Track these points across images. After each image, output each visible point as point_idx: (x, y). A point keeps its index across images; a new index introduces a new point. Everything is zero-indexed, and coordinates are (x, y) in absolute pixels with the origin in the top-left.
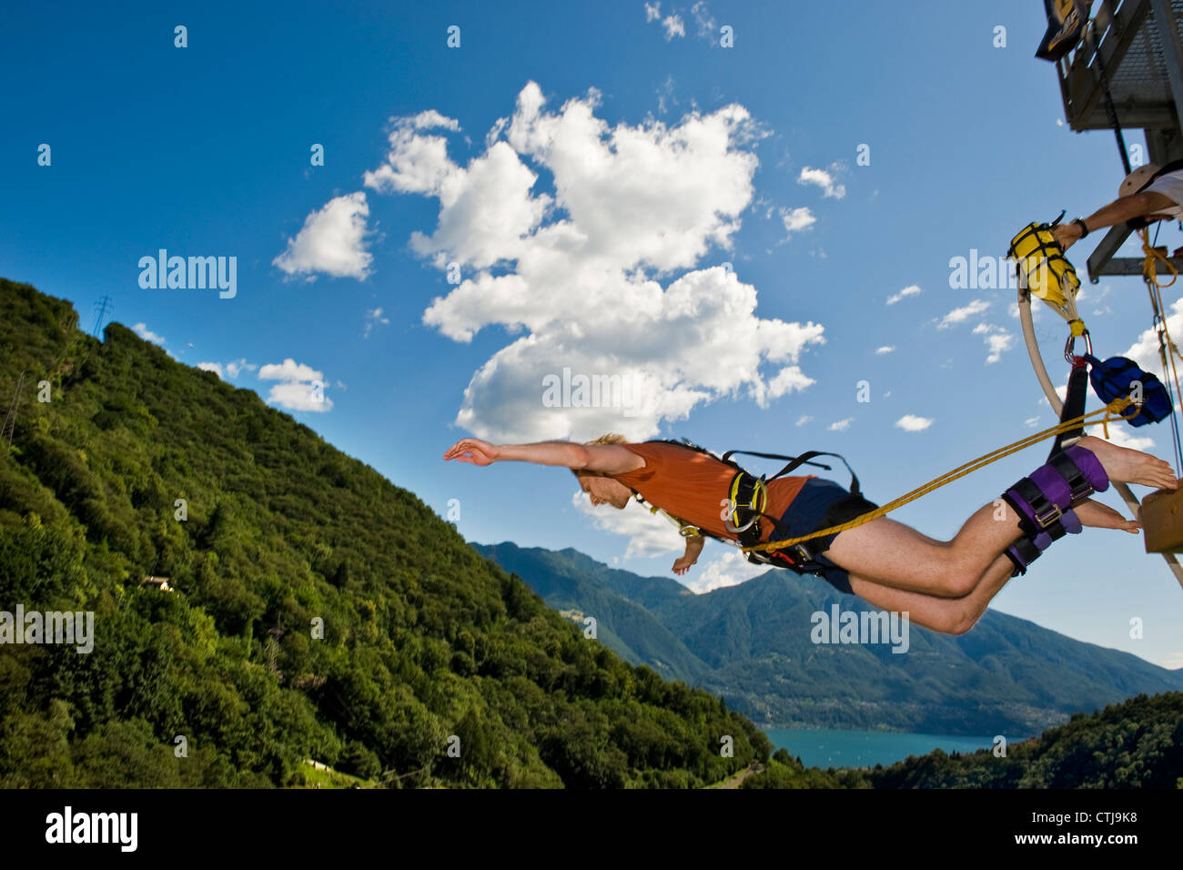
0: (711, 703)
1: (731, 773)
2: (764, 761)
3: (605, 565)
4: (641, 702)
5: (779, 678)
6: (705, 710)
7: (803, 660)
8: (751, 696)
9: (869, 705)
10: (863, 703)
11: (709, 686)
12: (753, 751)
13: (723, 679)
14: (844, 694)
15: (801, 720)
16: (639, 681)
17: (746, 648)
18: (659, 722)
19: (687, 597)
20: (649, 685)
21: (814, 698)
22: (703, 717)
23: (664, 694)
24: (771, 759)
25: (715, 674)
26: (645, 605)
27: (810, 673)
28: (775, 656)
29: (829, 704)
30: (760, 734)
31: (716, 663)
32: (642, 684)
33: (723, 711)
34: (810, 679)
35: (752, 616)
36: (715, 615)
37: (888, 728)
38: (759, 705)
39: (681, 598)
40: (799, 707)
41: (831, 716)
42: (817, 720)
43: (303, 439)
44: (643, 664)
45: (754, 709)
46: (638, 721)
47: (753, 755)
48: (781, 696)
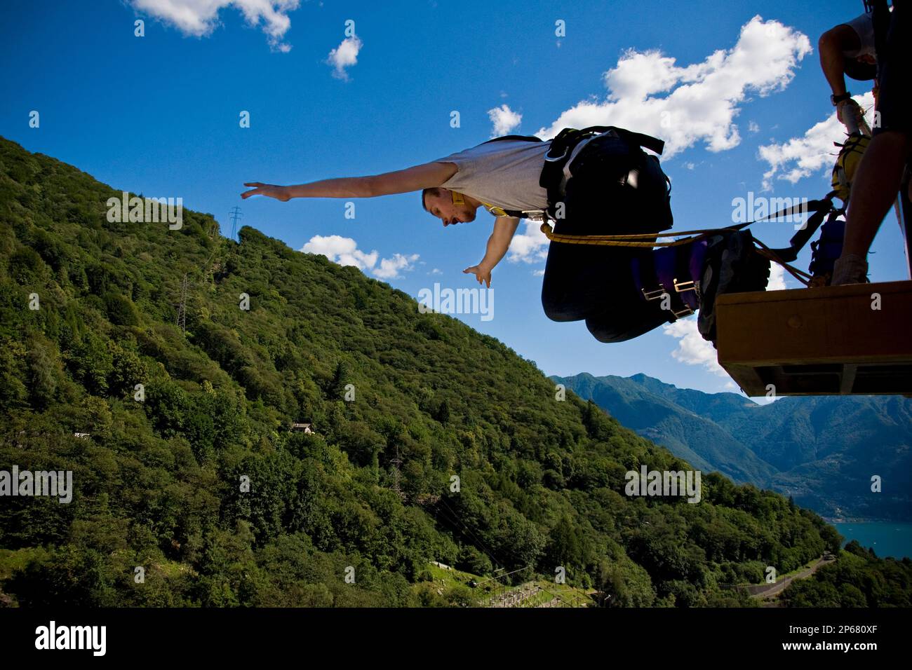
0: (780, 502)
1: (804, 562)
2: (835, 551)
3: (673, 386)
4: (714, 504)
6: (775, 509)
11: (779, 487)
12: (823, 543)
13: (792, 481)
16: (711, 486)
18: (733, 521)
19: (751, 409)
20: (721, 489)
22: (774, 515)
23: (735, 496)
24: (842, 550)
25: (785, 476)
26: (712, 419)
31: (784, 467)
32: (715, 488)
33: (792, 509)
35: (815, 422)
39: (745, 410)
43: (399, 303)
44: (714, 471)
46: (713, 521)
47: (824, 546)
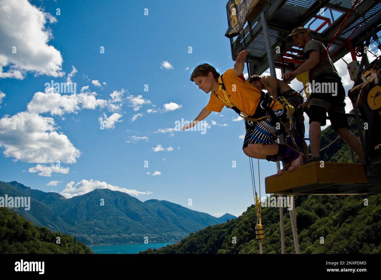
0: (71, 239)
3: (29, 188)
4: (42, 241)
5: (96, 228)
6: (68, 242)
7: (105, 221)
8: (85, 236)
9: (127, 235)
10: (126, 235)
11: (70, 233)
13: (75, 230)
14: (119, 232)
15: (103, 242)
16: (42, 233)
17: (84, 218)
18: (49, 248)
19: (63, 200)
20: (46, 234)
21: (108, 235)
22: (67, 244)
23: (52, 237)
25: (72, 228)
26: (45, 204)
27: (108, 226)
28: (95, 220)
29: (113, 236)
30: (88, 249)
31: (73, 224)
32: (43, 234)
33: (75, 242)
34: (107, 228)
35: (87, 206)
36: (74, 206)
37: (133, 242)
38: (88, 239)
39: (60, 200)
40: (103, 238)
41: (114, 240)
42: (109, 242)
44: (43, 226)
45: (87, 240)
46: (40, 249)
48: (97, 234)
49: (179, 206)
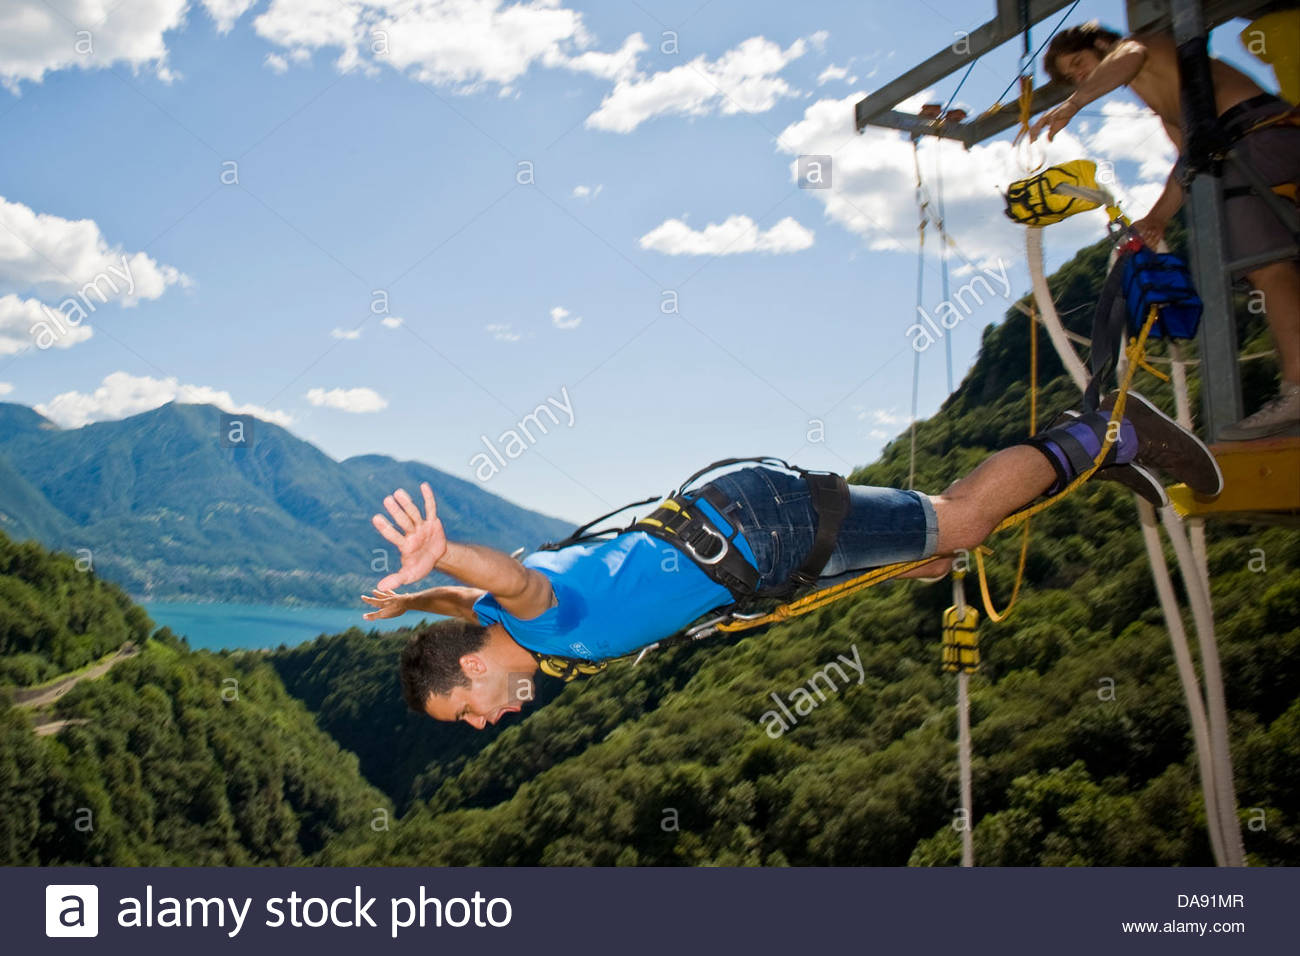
0: (76, 572)
1: (97, 657)
2: (141, 641)
5: (167, 540)
6: (66, 579)
7: (200, 518)
8: (128, 562)
9: (277, 573)
10: (270, 572)
11: (72, 548)
12: (127, 630)
13: (93, 540)
14: (247, 561)
15: (190, 591)
17: (126, 501)
19: (49, 432)
21: (210, 566)
22: (64, 588)
23: (10, 558)
24: (149, 641)
25: (81, 533)
27: (208, 534)
28: (164, 512)
29: (228, 573)
30: (138, 609)
31: (84, 519)
33: (91, 582)
34: (208, 542)
35: (137, 461)
36: (88, 457)
37: (298, 601)
38: (138, 574)
39: (40, 434)
40: (189, 575)
41: (228, 587)
42: (210, 592)
45: (130, 579)
47: (126, 636)
48: (169, 562)
49: (472, 487)
